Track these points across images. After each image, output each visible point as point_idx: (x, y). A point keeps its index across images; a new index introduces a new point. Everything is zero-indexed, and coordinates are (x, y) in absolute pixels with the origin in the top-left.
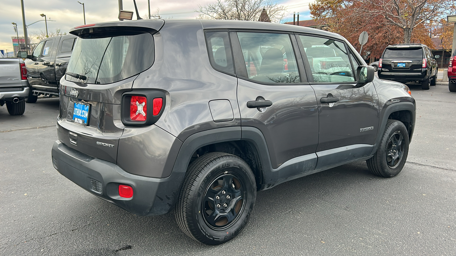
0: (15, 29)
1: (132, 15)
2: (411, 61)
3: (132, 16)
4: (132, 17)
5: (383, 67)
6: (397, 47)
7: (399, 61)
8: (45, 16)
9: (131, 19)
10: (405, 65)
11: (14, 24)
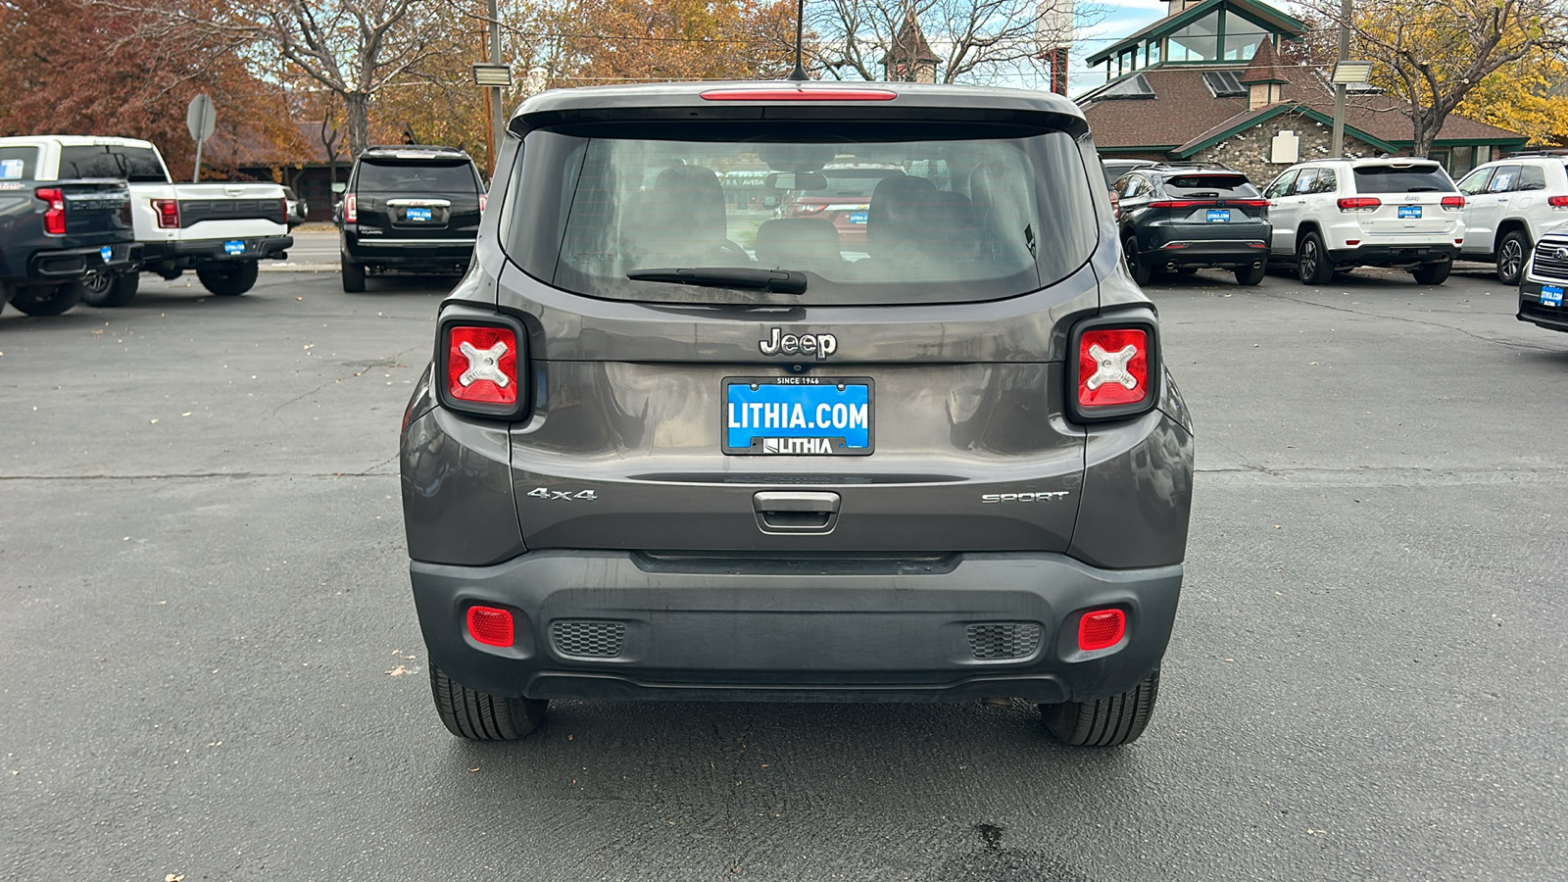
2: (448, 203)
5: (358, 222)
6: (398, 156)
7: (413, 202)
10: (429, 215)
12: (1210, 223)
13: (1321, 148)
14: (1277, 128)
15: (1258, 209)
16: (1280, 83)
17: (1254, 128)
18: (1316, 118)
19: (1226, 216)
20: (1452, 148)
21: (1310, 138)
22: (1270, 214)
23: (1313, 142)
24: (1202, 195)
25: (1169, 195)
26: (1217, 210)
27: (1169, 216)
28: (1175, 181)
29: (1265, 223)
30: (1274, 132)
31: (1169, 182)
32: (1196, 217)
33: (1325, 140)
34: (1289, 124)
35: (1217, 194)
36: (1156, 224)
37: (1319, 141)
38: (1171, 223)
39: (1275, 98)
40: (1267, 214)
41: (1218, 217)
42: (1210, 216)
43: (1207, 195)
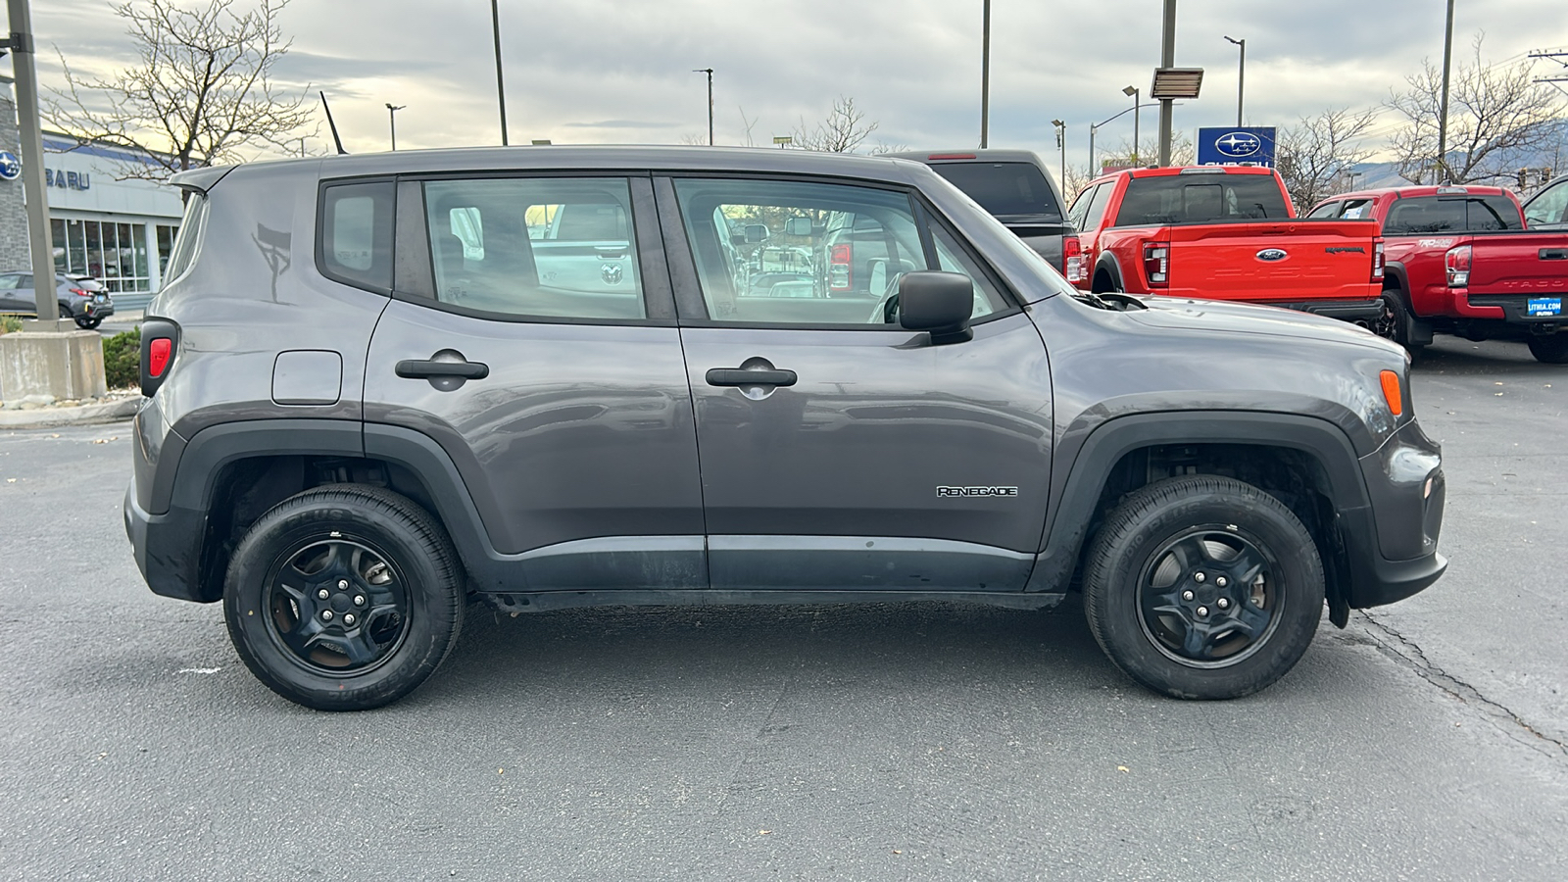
0: (1059, 140)
1: (1200, 79)
3: (1199, 84)
4: (1198, 89)
8: (1137, 92)
9: (1196, 96)
11: (1057, 123)
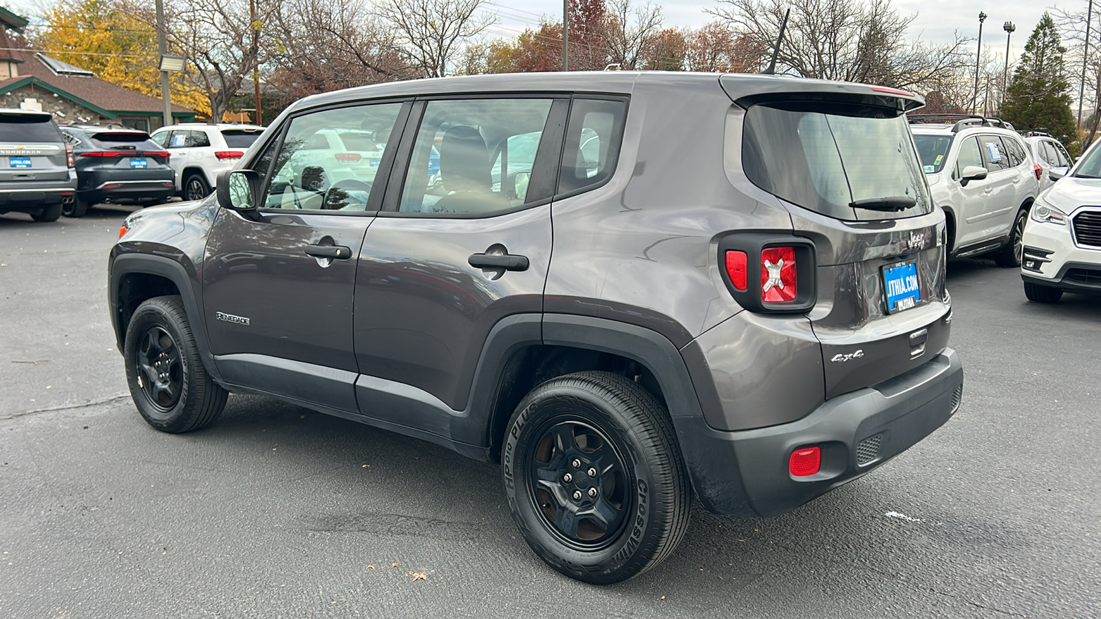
12: (133, 167)
13: (59, 113)
14: (22, 96)
15: (162, 158)
16: (16, 62)
17: (4, 95)
18: (54, 91)
19: (144, 163)
20: (149, 117)
21: (50, 105)
22: (171, 162)
23: (53, 108)
24: (124, 148)
25: (95, 147)
26: (137, 159)
27: (102, 163)
28: (100, 137)
29: (169, 169)
30: (20, 99)
31: (94, 137)
32: (124, 164)
33: (62, 108)
34: (32, 93)
35: (135, 148)
36: (90, 169)
37: (56, 108)
38: (103, 169)
39: (15, 74)
40: (168, 161)
41: (139, 164)
42: (134, 163)
43: (127, 148)
